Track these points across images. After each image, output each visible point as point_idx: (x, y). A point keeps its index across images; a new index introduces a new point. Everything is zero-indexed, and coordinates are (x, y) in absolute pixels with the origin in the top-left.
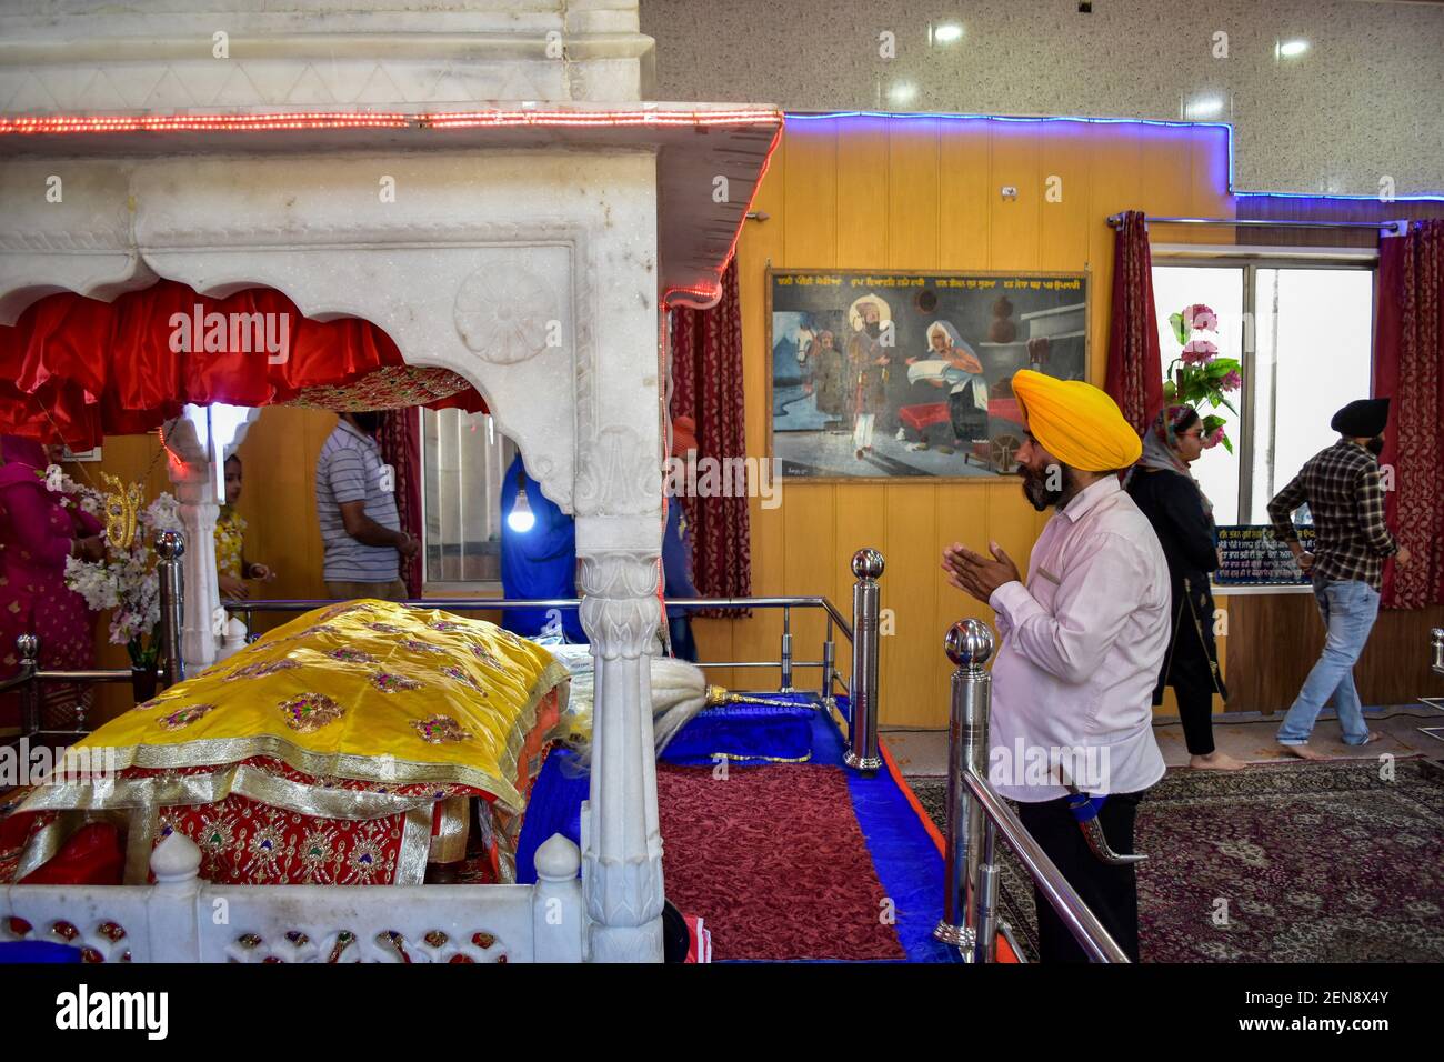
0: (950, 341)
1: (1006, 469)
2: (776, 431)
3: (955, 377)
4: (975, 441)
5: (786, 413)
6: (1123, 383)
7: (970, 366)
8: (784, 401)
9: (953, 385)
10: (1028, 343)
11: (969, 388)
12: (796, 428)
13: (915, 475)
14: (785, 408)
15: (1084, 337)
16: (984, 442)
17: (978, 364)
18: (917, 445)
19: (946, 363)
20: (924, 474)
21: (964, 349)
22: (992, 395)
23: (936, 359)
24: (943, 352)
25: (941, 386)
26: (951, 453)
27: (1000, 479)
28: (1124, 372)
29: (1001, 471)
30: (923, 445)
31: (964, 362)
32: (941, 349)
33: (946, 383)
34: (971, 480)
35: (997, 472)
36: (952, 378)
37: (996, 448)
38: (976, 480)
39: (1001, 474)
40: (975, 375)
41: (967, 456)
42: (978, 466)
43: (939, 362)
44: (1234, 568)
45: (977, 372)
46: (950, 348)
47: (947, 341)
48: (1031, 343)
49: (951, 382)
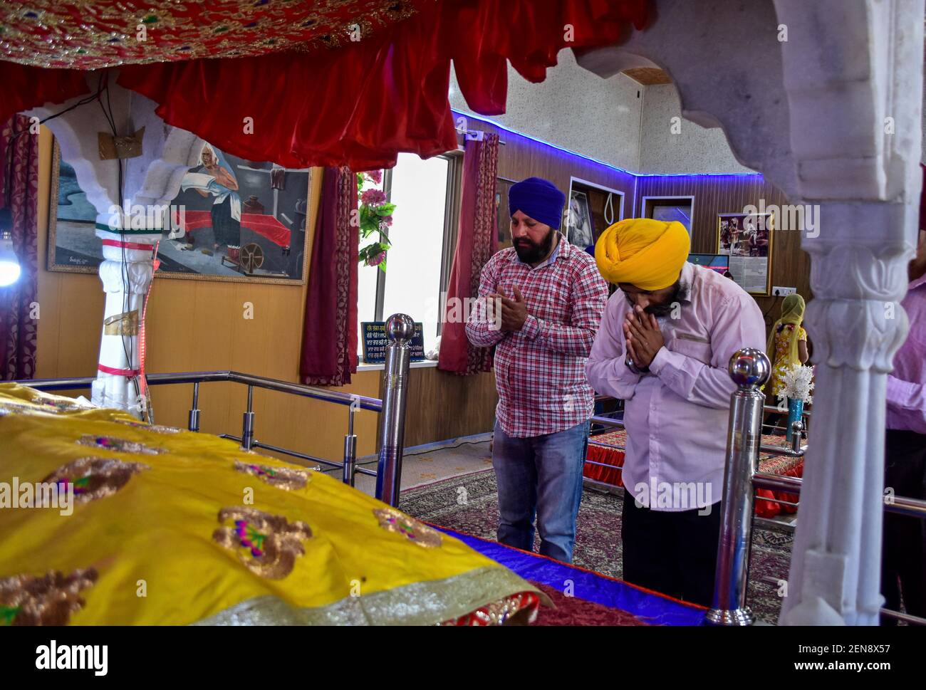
0: (216, 159)
1: (251, 271)
2: (59, 220)
3: (217, 190)
4: (229, 246)
5: (70, 203)
6: (338, 213)
7: (229, 184)
8: (68, 191)
9: (216, 197)
10: (271, 172)
11: (227, 201)
12: (80, 218)
13: (183, 272)
14: (70, 198)
15: (308, 173)
16: (237, 248)
17: (236, 183)
18: (186, 245)
19: (212, 178)
20: (189, 271)
21: (225, 168)
22: (244, 210)
23: (204, 173)
24: (209, 168)
25: (206, 196)
26: (211, 255)
27: (247, 279)
28: (338, 204)
29: (248, 272)
30: (191, 245)
31: (225, 178)
32: (208, 165)
33: (210, 194)
34: (225, 279)
35: (245, 274)
36: (216, 191)
37: (245, 253)
38: (230, 279)
39: (248, 275)
40: (233, 191)
41: (224, 258)
42: (232, 268)
43: (207, 176)
44: (376, 352)
45: (235, 189)
46: (215, 165)
47: (213, 159)
48: (274, 171)
49: (215, 195)
